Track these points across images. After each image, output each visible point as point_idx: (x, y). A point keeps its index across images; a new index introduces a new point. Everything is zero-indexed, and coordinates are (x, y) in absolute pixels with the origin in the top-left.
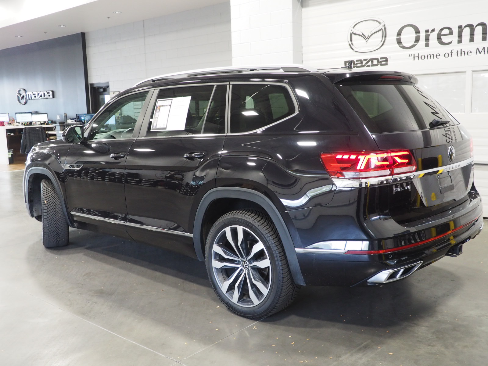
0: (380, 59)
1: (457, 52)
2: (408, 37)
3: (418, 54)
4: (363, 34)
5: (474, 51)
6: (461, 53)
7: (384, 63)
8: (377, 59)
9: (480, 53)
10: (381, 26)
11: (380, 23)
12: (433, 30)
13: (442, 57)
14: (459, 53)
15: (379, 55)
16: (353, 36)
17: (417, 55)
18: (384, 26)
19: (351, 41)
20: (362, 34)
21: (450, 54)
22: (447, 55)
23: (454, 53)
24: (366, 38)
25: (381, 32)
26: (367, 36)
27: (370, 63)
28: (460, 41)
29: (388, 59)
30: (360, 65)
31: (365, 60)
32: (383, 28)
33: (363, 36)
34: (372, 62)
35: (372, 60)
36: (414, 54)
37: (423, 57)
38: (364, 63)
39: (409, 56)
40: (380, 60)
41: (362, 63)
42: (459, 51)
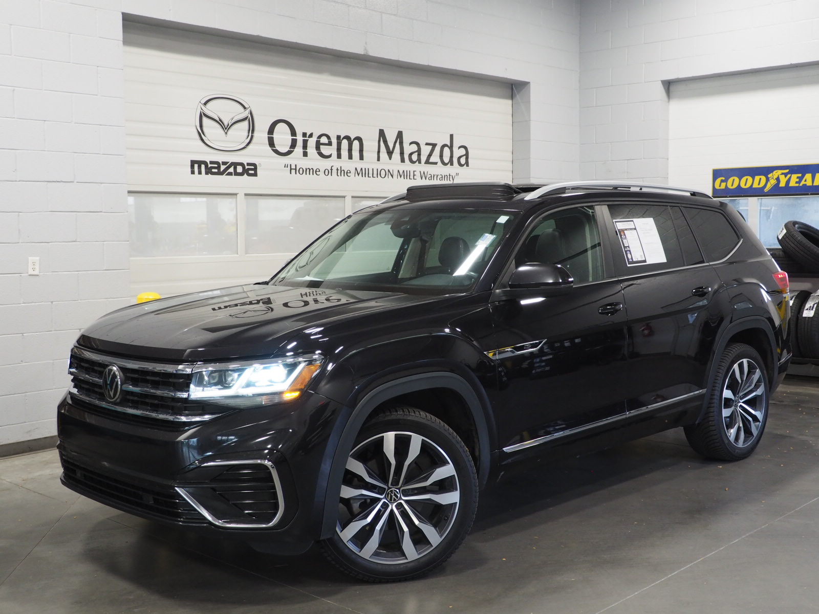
0: (246, 165)
1: (337, 170)
2: (282, 137)
3: (296, 165)
4: (220, 120)
5: (353, 171)
6: (342, 172)
7: (253, 172)
8: (242, 164)
9: (358, 174)
10: (246, 114)
11: (245, 108)
12: (311, 136)
13: (321, 173)
14: (339, 171)
15: (244, 158)
16: (205, 119)
17: (293, 167)
18: (251, 113)
19: (201, 126)
20: (218, 119)
21: (330, 171)
22: (327, 173)
23: (334, 171)
24: (226, 128)
25: (246, 123)
26: (226, 124)
27: (231, 170)
28: (339, 156)
29: (258, 167)
30: (216, 170)
31: (224, 163)
32: (249, 116)
33: (220, 122)
34: (235, 169)
35: (235, 165)
36: (291, 165)
37: (301, 172)
38: (223, 168)
39: (285, 167)
40: (247, 167)
41: (219, 168)
42: (339, 169)
